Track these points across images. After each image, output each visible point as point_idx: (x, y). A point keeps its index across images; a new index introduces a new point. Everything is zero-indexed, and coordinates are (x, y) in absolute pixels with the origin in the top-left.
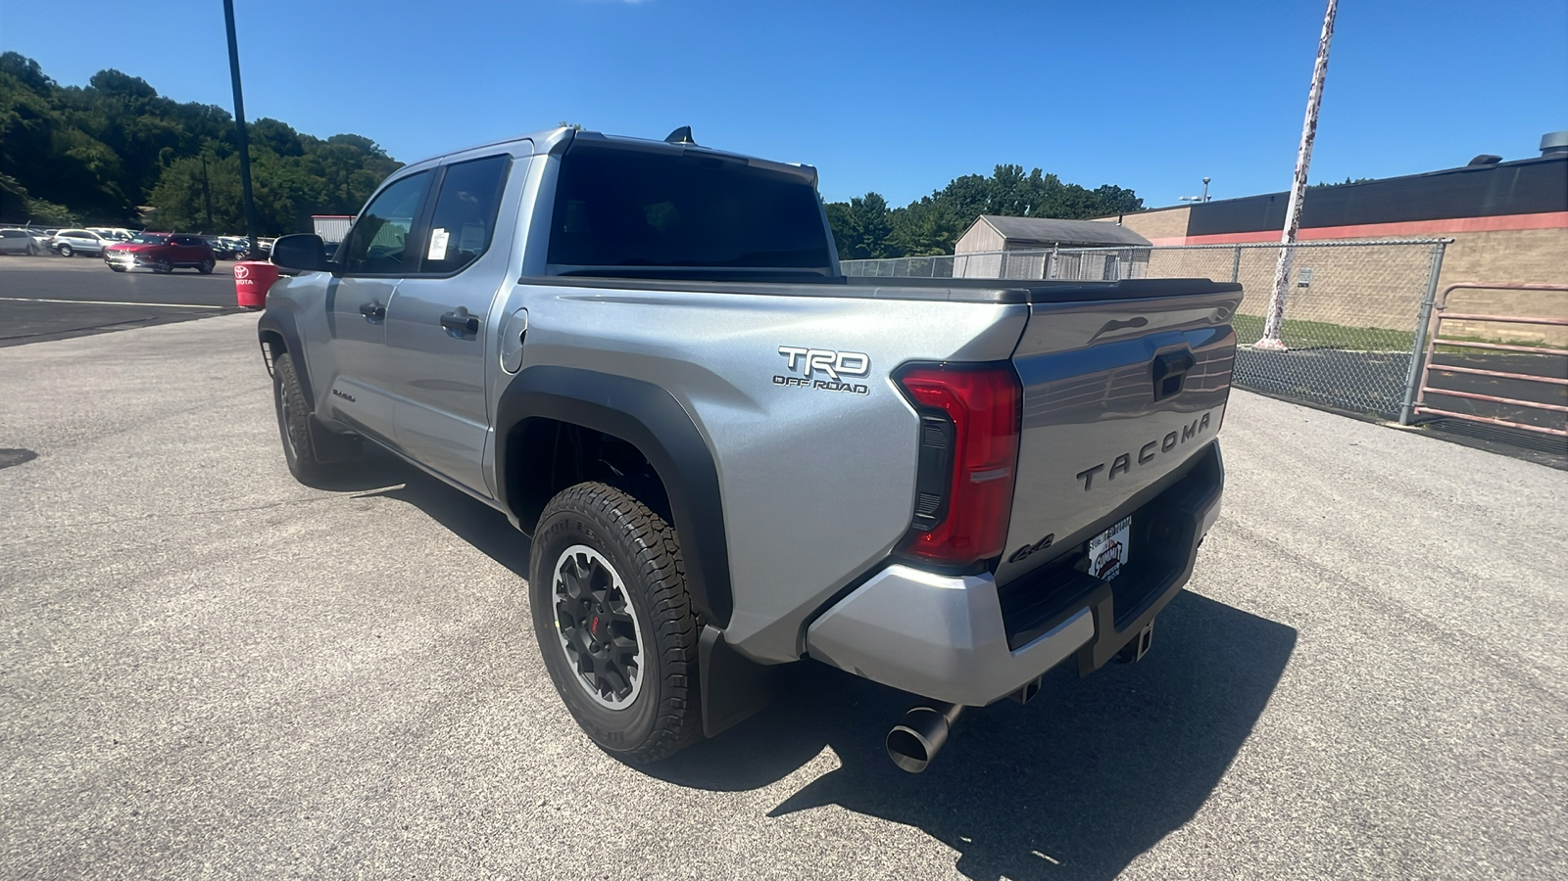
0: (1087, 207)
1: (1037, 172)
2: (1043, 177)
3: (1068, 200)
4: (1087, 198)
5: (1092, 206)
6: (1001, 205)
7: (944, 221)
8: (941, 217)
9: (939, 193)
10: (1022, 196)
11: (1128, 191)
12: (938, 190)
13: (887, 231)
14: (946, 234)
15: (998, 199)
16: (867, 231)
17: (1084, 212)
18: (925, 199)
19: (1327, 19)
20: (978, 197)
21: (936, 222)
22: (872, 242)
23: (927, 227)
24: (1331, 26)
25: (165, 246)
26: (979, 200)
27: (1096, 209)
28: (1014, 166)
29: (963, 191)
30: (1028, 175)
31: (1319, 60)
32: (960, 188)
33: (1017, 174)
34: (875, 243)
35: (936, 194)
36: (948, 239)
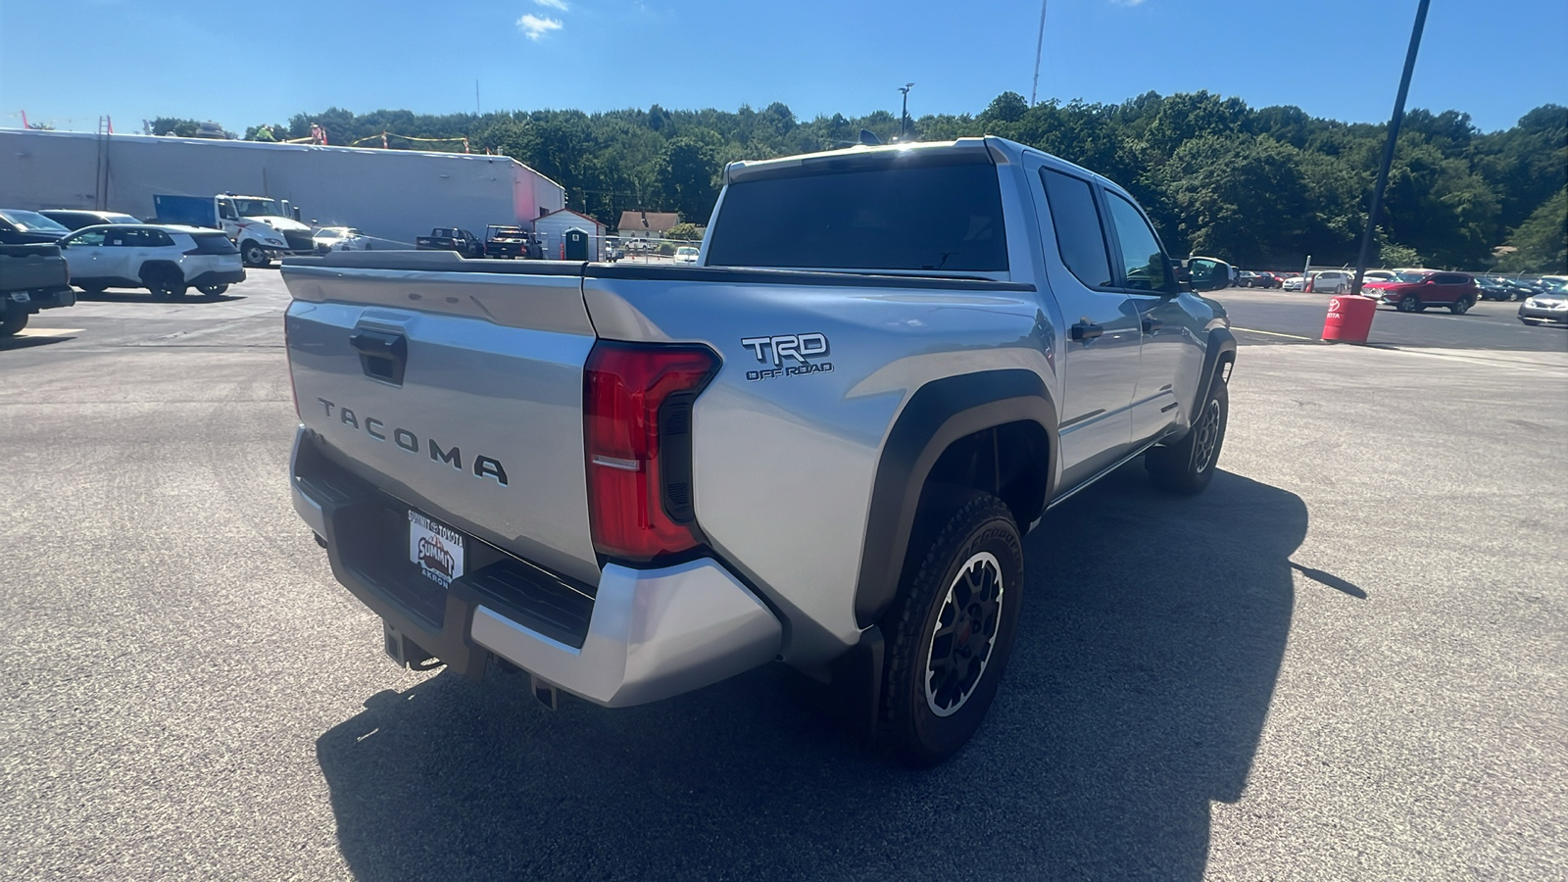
25: (1421, 283)
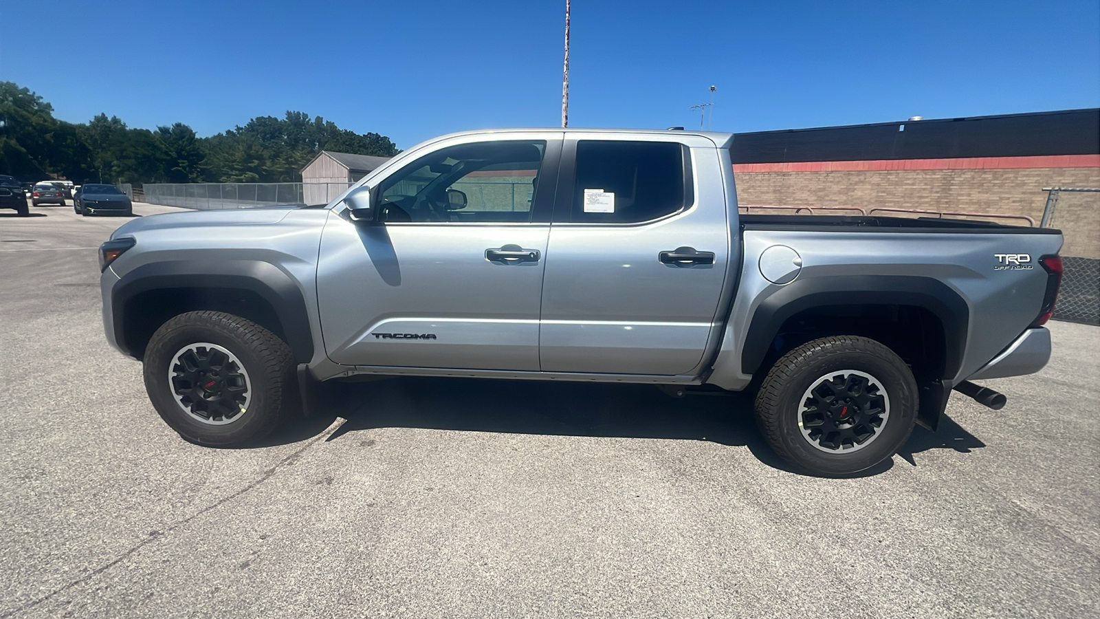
0: (360, 146)
1: (319, 119)
2: (324, 122)
3: (347, 141)
4: (360, 141)
5: (364, 146)
6: (296, 141)
7: (253, 151)
8: (250, 147)
9: (242, 129)
10: (311, 136)
11: (385, 138)
12: (240, 126)
13: (200, 157)
14: (256, 162)
15: (292, 137)
16: (180, 156)
17: (359, 150)
18: (228, 132)
19: (566, 62)
20: (277, 134)
21: (245, 152)
22: (188, 166)
23: (239, 155)
24: (567, 66)
26: (277, 136)
27: (367, 149)
28: (301, 113)
29: (261, 128)
30: (313, 121)
31: (565, 83)
32: (260, 125)
33: (304, 119)
34: (191, 167)
35: (238, 129)
36: (258, 165)
